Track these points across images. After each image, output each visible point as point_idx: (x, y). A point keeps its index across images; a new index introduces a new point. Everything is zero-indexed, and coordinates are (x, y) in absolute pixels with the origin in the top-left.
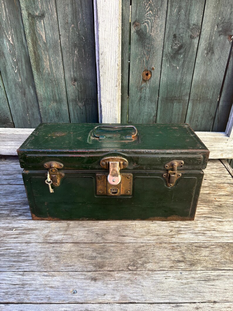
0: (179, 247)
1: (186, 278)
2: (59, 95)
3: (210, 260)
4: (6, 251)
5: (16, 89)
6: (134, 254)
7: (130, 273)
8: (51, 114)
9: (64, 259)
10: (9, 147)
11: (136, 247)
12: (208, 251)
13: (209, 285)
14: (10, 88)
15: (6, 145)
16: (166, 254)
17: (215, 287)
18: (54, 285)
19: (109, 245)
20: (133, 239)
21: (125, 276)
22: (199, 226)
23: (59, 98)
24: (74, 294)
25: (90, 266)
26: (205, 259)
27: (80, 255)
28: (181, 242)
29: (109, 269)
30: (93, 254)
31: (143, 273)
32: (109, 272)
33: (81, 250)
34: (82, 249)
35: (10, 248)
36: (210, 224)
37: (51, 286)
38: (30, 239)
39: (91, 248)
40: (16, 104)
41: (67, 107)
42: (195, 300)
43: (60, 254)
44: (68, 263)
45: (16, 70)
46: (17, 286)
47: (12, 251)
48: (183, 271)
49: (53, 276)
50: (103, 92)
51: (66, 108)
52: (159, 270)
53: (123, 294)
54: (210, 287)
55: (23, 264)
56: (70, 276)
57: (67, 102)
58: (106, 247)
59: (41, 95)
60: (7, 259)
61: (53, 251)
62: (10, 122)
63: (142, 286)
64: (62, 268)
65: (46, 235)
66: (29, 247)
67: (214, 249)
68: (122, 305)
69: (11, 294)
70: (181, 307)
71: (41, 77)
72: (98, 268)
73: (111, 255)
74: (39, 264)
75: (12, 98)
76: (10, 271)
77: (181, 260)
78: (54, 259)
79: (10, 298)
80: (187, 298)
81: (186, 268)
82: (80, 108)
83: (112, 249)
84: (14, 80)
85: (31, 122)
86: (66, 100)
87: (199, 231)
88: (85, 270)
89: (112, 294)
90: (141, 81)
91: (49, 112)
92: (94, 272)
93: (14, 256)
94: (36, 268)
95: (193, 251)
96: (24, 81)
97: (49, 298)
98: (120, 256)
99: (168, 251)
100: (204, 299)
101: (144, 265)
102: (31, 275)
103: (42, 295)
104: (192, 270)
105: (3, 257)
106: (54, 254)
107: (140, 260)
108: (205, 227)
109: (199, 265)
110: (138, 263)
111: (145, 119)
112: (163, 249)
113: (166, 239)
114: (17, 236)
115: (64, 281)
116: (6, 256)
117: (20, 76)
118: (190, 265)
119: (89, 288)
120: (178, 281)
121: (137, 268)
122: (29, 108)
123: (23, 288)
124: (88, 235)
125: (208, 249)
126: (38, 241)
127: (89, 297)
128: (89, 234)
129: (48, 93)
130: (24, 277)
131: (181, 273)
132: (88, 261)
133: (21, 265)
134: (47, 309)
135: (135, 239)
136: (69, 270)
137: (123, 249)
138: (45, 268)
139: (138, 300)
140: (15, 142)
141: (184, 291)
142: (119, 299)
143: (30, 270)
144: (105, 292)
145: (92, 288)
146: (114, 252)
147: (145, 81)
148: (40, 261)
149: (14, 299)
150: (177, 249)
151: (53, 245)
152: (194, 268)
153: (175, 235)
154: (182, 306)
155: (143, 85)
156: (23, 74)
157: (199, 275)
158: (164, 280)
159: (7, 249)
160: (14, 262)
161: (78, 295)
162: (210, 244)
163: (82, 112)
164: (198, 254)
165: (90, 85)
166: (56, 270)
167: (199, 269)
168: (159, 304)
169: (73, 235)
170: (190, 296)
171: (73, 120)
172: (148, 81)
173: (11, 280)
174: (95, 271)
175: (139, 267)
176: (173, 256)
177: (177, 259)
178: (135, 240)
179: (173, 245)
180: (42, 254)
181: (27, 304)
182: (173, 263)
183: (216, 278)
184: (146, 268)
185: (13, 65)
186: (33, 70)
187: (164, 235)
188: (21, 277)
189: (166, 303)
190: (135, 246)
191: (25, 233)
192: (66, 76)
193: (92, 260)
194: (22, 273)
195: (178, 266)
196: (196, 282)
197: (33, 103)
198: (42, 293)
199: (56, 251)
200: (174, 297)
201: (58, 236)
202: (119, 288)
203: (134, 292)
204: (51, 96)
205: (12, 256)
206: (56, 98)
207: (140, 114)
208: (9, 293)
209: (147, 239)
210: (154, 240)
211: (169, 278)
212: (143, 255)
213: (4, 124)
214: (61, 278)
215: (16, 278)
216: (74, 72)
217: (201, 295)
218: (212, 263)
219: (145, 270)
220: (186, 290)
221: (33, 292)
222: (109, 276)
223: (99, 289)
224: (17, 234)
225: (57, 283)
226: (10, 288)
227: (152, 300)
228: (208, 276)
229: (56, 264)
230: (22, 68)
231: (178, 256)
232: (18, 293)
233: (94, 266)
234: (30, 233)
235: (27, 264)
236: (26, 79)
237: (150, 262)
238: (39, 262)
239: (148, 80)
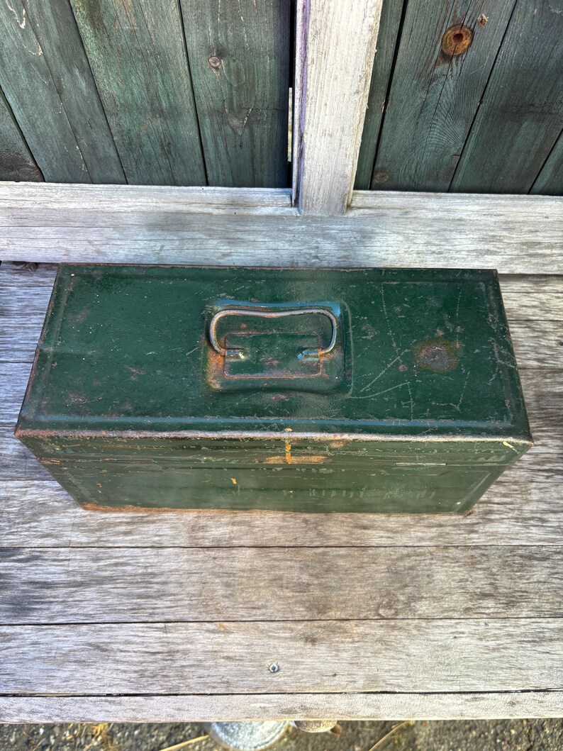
0: (485, 558)
1: (497, 637)
2: (168, 96)
3: (549, 592)
4: (115, 568)
5: (31, 78)
6: (390, 577)
7: (382, 626)
8: (148, 148)
9: (243, 591)
10: (42, 244)
11: (393, 557)
12: (548, 567)
13: (540, 652)
14: (11, 74)
15: (32, 236)
16: (456, 578)
17: (551, 657)
18: (233, 652)
19: (335, 553)
20: (386, 535)
21: (373, 632)
22: (534, 497)
23: (171, 107)
24: (275, 675)
25: (299, 607)
26: (540, 589)
27: (275, 580)
28: (490, 543)
29: (340, 615)
30: (301, 576)
31: (408, 625)
32: (339, 624)
33: (274, 567)
34: (277, 563)
35: (121, 560)
36: (558, 492)
37: (226, 654)
38: (159, 536)
39: (296, 561)
40: (36, 119)
41: (197, 132)
42: (511, 687)
43: (231, 579)
44: (254, 602)
45: (21, 23)
46: (159, 656)
47: (128, 568)
48: (490, 620)
49: (227, 632)
50: (313, 108)
51: (194, 134)
52: (441, 617)
53: (370, 673)
54: (542, 656)
55: (160, 603)
56: (262, 632)
57: (195, 117)
58: (328, 557)
59: (112, 96)
60: (122, 591)
61: (216, 570)
62: (28, 166)
63: (408, 655)
64: (242, 612)
65: (193, 526)
66: (162, 559)
67: (559, 563)
68: (369, 696)
69: (152, 675)
70: (482, 702)
71: (106, 44)
72: (315, 612)
73: (341, 579)
74: (193, 602)
75: (22, 105)
76: (136, 620)
77: (488, 592)
78: (221, 591)
79: (151, 684)
80: (494, 683)
81: (497, 613)
82: (235, 133)
83: (341, 562)
84: (22, 54)
85: (89, 165)
86: (192, 112)
87: (532, 512)
88: (290, 616)
89: (349, 674)
90: (435, 57)
91: (140, 143)
92: (309, 623)
93: (136, 583)
94: (187, 612)
95: (515, 569)
96: (54, 54)
97: (228, 682)
98: (359, 582)
99: (461, 569)
100: (527, 684)
101: (410, 606)
102: (180, 630)
103: (212, 676)
104: (509, 616)
105: (113, 584)
106: (219, 577)
107: (402, 591)
108: (545, 502)
109: (524, 603)
110: (398, 600)
111: (426, 161)
112: (452, 563)
113: (457, 537)
114: (129, 528)
115: (252, 644)
116: (117, 583)
117: (38, 39)
118: (506, 604)
119: (303, 660)
120: (479, 643)
121: (397, 614)
122: (80, 130)
123: (171, 660)
124: (286, 524)
125: (546, 564)
126: (177, 542)
127: (304, 680)
128: (287, 521)
129: (135, 91)
130: (169, 635)
131: (486, 624)
132: (293, 597)
133: (156, 604)
134: (227, 705)
135: (390, 535)
136: (258, 618)
137: (364, 563)
138: (206, 612)
139: (401, 686)
140: (54, 229)
141: (490, 667)
142: (364, 685)
143: (178, 617)
144: (336, 667)
145: (309, 660)
146: (346, 571)
147: (446, 57)
148: (194, 595)
149: (160, 688)
150: (481, 563)
151: (213, 553)
152: (513, 611)
153: (478, 523)
154: (483, 699)
155: (438, 70)
156: (47, 33)
157: (522, 630)
158: (450, 642)
159: (116, 564)
160: (140, 596)
161: (284, 676)
162: (553, 550)
163: (241, 143)
164: (524, 576)
165: (268, 68)
166: (229, 617)
167: (524, 614)
168: (440, 695)
169: (253, 524)
170: (500, 678)
171: (213, 163)
172: (457, 60)
173: (143, 642)
174: (310, 620)
175: (401, 609)
176: (471, 581)
177: (479, 590)
178: (389, 537)
179: (473, 552)
180: (195, 578)
181: (186, 697)
182: (471, 600)
183: (557, 637)
184: (414, 611)
185: (11, 5)
186: (80, 22)
187: (454, 526)
188: (162, 636)
189: (454, 693)
190: (391, 555)
191: (145, 519)
192: (189, 40)
193: (302, 592)
194: (162, 625)
195: (482, 607)
196: (516, 645)
197: (89, 117)
198: (212, 672)
199: (221, 570)
200: (470, 679)
201: (221, 529)
202: (362, 660)
203: (391, 668)
204: (143, 98)
205: (132, 583)
206: (160, 105)
207: (414, 149)
208: (146, 674)
209: (417, 537)
210: (431, 539)
211: (461, 637)
212: (408, 579)
213: (12, 171)
214: (243, 637)
215: (153, 637)
216: (215, 29)
217: (522, 675)
218: (553, 598)
219: (413, 617)
220: (495, 663)
221: (193, 669)
222: (340, 633)
223: (324, 663)
224: (127, 523)
225: (237, 649)
226: (145, 662)
227: (428, 686)
228: (540, 632)
229: (227, 604)
230: (41, 13)
231: (482, 583)
232: (164, 674)
233: (307, 608)
234: (155, 518)
235: (169, 604)
236: (59, 48)
237: (422, 597)
238: (193, 598)
239: (458, 56)
